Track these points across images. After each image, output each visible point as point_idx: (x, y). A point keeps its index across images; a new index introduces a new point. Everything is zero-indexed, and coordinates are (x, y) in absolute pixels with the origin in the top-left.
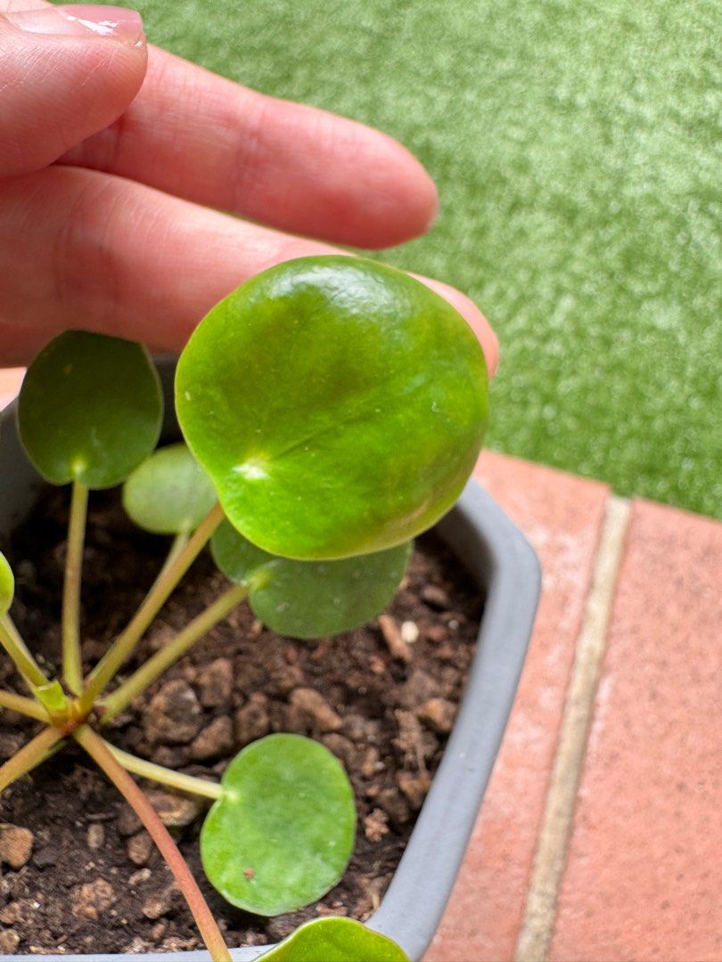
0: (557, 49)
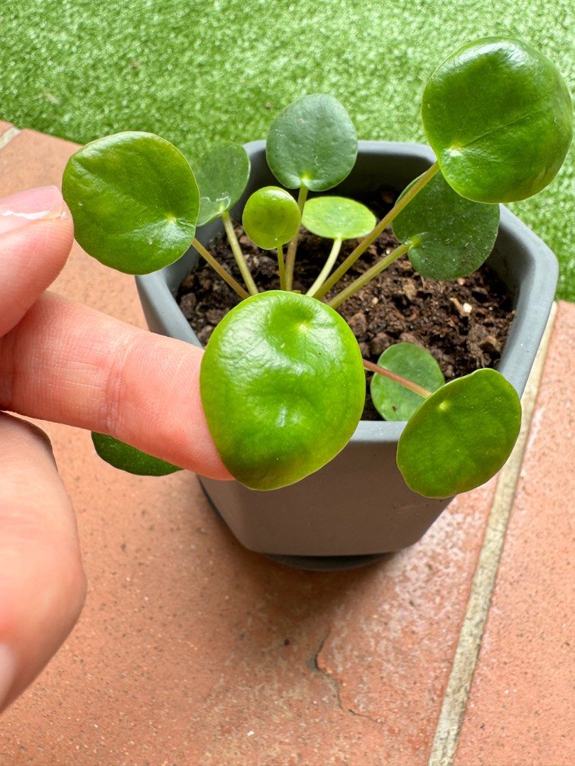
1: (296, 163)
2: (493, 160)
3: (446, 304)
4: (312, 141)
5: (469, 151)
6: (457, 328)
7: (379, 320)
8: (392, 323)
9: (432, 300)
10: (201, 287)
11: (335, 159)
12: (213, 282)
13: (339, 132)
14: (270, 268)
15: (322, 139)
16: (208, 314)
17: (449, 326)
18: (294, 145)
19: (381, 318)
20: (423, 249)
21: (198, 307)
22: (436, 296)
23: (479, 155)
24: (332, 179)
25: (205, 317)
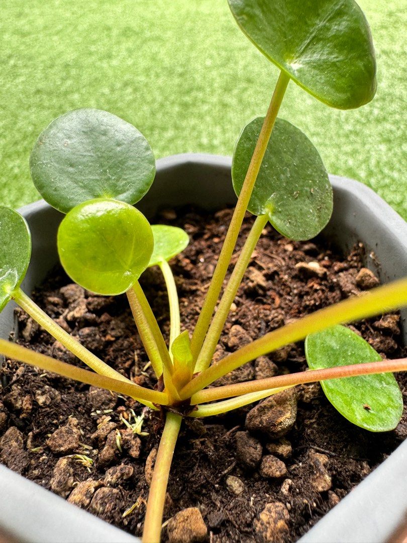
0: (193, 122)
1: (85, 187)
2: (335, 60)
3: (294, 273)
4: (92, 156)
5: (307, 59)
6: (324, 288)
7: (256, 322)
8: (270, 318)
9: (281, 276)
10: (20, 411)
11: (130, 163)
12: (34, 394)
13: (119, 136)
14: (98, 337)
15: (103, 150)
16: (49, 442)
17: (316, 291)
18: (71, 169)
19: (256, 318)
20: (280, 212)
21: (29, 442)
22: (282, 271)
23: (319, 60)
24: (139, 185)
25: (48, 449)
